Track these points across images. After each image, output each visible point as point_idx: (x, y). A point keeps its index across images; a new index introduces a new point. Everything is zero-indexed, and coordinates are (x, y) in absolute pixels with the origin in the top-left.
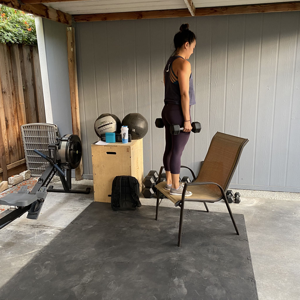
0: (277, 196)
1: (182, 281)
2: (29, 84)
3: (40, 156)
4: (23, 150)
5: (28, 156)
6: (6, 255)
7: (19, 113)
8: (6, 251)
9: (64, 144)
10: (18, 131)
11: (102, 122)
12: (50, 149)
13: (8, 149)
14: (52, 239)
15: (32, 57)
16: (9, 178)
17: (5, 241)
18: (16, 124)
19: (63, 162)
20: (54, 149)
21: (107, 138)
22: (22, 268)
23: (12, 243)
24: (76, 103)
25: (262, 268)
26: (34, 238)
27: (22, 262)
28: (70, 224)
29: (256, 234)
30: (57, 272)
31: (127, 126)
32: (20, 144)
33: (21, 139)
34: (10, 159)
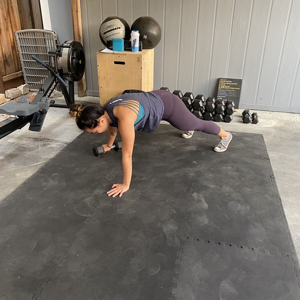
0: (297, 118)
1: (202, 196)
4: (19, 62)
5: (25, 68)
6: (9, 166)
7: (11, 15)
8: (8, 162)
9: (65, 51)
10: (12, 38)
11: (109, 26)
12: (51, 56)
13: (2, 58)
14: (59, 152)
16: (6, 91)
17: (7, 153)
18: (10, 30)
19: (65, 72)
20: (54, 56)
21: (114, 44)
22: (28, 178)
23: (14, 154)
24: (77, 4)
25: (286, 186)
26: (37, 151)
27: (27, 173)
28: (76, 138)
29: (277, 154)
30: (66, 183)
31: (138, 30)
32: (15, 54)
33: (17, 49)
34: (5, 69)
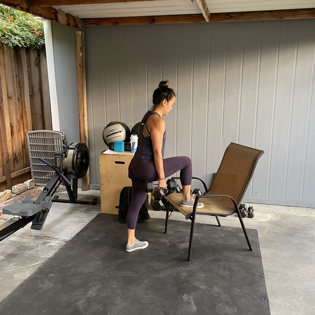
0: (292, 211)
1: (192, 298)
2: (36, 89)
3: (46, 165)
4: (28, 158)
5: (33, 164)
6: (9, 266)
7: (24, 119)
8: (8, 262)
9: (71, 152)
10: (23, 138)
11: (111, 131)
12: (57, 157)
13: (12, 157)
14: (57, 250)
15: (39, 62)
16: (13, 187)
17: (8, 252)
18: (22, 131)
19: (69, 171)
20: (60, 158)
21: (116, 147)
22: (25, 280)
23: (15, 254)
24: (84, 110)
25: (275, 286)
26: (37, 249)
27: (25, 274)
28: (76, 236)
29: (270, 251)
30: (61, 285)
31: (136, 134)
32: (25, 152)
33: (26, 147)
34: (14, 167)
